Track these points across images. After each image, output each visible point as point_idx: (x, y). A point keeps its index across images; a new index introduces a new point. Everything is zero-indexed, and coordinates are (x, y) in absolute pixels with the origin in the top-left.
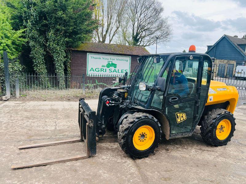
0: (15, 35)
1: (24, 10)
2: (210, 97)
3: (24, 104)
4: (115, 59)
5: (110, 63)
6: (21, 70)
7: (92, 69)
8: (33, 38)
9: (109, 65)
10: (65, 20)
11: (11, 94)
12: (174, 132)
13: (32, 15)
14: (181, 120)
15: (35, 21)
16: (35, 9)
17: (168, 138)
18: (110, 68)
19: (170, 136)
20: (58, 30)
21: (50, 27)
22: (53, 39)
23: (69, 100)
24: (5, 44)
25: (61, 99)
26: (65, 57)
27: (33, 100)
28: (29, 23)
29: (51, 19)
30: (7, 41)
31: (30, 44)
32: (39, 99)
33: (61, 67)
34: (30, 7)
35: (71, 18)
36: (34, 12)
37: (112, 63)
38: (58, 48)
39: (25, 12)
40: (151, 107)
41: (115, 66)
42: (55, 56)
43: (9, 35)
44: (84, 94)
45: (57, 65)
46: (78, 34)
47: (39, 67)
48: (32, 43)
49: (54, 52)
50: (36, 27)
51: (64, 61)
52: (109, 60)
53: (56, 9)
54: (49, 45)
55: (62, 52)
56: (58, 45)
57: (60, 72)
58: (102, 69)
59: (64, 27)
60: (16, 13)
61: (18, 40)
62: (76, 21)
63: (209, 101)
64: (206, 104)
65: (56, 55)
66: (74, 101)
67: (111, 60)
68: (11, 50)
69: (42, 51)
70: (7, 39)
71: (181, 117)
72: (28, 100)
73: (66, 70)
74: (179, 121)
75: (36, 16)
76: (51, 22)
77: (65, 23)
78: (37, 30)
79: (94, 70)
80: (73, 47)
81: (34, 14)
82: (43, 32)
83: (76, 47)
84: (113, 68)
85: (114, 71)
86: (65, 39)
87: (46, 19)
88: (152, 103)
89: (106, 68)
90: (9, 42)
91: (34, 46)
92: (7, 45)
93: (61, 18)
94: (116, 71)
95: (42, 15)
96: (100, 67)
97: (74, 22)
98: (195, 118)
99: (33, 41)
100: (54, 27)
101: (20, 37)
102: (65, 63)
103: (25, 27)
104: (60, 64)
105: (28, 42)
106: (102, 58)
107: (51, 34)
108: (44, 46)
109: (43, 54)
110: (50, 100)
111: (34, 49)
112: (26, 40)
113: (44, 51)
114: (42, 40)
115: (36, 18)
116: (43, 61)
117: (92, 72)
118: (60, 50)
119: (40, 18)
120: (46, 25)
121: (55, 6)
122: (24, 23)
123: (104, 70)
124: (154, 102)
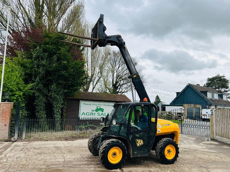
0: (26, 88)
1: (35, 70)
2: (158, 130)
3: (31, 144)
4: (102, 105)
5: (99, 108)
6: (26, 115)
7: (83, 114)
8: (39, 90)
9: (97, 110)
10: (66, 77)
11: (18, 136)
12: (135, 153)
13: (40, 73)
14: (140, 145)
15: (42, 78)
16: (43, 69)
17: (132, 157)
18: (99, 112)
19: (133, 155)
20: (59, 84)
21: (53, 81)
22: (54, 91)
23: (66, 140)
24: (18, 95)
25: (60, 139)
26: (62, 104)
27: (37, 141)
28: (38, 79)
29: (54, 76)
30: (20, 92)
31: (36, 94)
32: (41, 140)
33: (59, 112)
34: (39, 68)
35: (70, 75)
36: (42, 71)
37: (100, 108)
38: (58, 97)
39: (35, 71)
40: (120, 135)
41: (102, 110)
42: (54, 103)
43: (22, 88)
44: (78, 134)
45: (56, 110)
46: (75, 86)
47: (40, 112)
48: (37, 94)
49: (54, 100)
50: (42, 81)
51: (62, 107)
52: (98, 106)
53: (60, 69)
54: (51, 95)
55: (61, 100)
56: (58, 95)
57: (58, 116)
58: (92, 113)
59: (65, 81)
60: (28, 71)
61: (27, 92)
62: (74, 77)
63: (158, 132)
64: (156, 135)
65: (56, 102)
66: (70, 140)
67: (99, 106)
68: (21, 100)
69: (44, 100)
70: (20, 91)
71: (140, 143)
72: (32, 140)
73: (62, 115)
74: (138, 145)
75: (43, 74)
76: (55, 78)
77: (66, 79)
78: (42, 83)
79: (85, 115)
80: (69, 96)
81: (43, 72)
82: (47, 85)
83: (71, 96)
84: (100, 112)
85: (101, 115)
86: (64, 90)
87: (50, 76)
88: (120, 133)
89: (95, 112)
90: (21, 94)
91: (39, 96)
92: (20, 96)
93: (63, 76)
94: (103, 115)
95: (48, 73)
96: (90, 111)
97: (73, 78)
98: (149, 143)
99: (38, 92)
100: (56, 81)
101: (29, 90)
102: (62, 109)
103: (33, 82)
104: (58, 110)
105: (34, 93)
106: (92, 105)
107: (53, 86)
108: (46, 96)
109: (45, 102)
110: (51, 140)
111: (38, 98)
112: (33, 91)
113: (46, 99)
114: (45, 91)
115: (43, 76)
116: (44, 108)
117: (83, 116)
118: (59, 99)
119: (46, 75)
120: (50, 80)
121: (60, 67)
122: (33, 79)
123: (94, 114)
124: (121, 132)
